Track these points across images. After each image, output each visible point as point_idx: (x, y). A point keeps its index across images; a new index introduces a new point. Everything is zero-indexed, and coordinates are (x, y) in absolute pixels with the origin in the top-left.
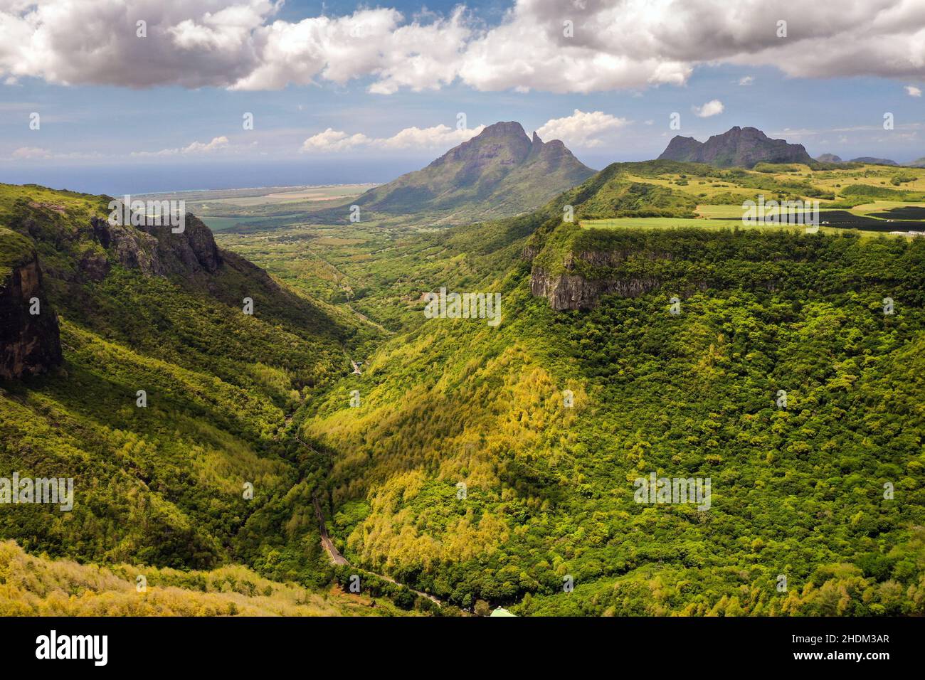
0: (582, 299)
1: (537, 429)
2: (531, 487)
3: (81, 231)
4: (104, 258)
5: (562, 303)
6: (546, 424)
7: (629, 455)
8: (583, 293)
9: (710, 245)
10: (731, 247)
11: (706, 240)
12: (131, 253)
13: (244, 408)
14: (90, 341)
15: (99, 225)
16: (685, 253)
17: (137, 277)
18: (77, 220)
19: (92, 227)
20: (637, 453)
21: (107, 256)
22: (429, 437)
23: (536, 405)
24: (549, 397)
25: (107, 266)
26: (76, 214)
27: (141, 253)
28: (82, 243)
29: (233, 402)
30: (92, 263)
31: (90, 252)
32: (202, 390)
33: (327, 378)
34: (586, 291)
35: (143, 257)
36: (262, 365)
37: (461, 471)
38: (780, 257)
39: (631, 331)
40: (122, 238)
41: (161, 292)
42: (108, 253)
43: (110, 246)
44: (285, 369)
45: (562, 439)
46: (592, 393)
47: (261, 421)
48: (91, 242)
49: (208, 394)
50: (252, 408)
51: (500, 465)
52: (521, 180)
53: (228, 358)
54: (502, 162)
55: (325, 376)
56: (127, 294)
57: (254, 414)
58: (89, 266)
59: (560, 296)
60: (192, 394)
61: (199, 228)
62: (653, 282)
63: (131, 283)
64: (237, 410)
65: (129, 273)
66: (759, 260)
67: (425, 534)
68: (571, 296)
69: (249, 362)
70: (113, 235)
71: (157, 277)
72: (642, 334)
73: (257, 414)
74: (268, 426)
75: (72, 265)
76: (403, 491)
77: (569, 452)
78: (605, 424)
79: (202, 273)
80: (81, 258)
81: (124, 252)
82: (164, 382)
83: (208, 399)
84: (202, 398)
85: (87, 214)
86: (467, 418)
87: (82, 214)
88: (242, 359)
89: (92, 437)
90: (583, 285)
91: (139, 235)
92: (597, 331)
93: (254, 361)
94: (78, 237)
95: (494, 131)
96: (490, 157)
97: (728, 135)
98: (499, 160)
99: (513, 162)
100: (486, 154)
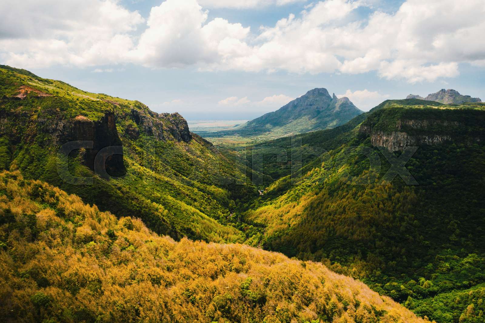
0: (407, 145)
1: (389, 212)
2: (392, 242)
3: (126, 115)
4: (137, 129)
5: (395, 148)
6: (394, 210)
7: (449, 227)
8: (407, 142)
12: (149, 128)
13: (210, 205)
14: (133, 164)
15: (135, 113)
16: (466, 122)
17: (153, 140)
18: (124, 109)
19: (132, 113)
20: (453, 225)
21: (138, 129)
22: (325, 215)
23: (387, 199)
24: (394, 195)
25: (138, 133)
26: (124, 107)
27: (154, 129)
28: (127, 121)
29: (204, 201)
30: (131, 131)
31: (130, 126)
32: (189, 194)
33: (248, 196)
34: (409, 141)
35: (155, 130)
36: (215, 187)
37: (349, 232)
39: (437, 163)
40: (146, 120)
41: (164, 148)
42: (139, 127)
43: (139, 124)
44: (226, 189)
45: (406, 218)
46: (419, 194)
47: (219, 212)
48: (131, 121)
49: (192, 196)
50: (214, 205)
51: (371, 230)
52: (327, 116)
53: (198, 182)
54: (317, 108)
55: (246, 195)
56: (148, 147)
57: (215, 208)
58: (130, 132)
59: (394, 143)
60: (184, 195)
61: (181, 120)
62: (447, 137)
63: (149, 142)
64: (206, 205)
65: (148, 137)
67: (336, 263)
68: (400, 144)
69: (208, 185)
70: (142, 118)
71: (161, 141)
72: (444, 164)
73: (217, 208)
74: (222, 215)
75: (122, 130)
76: (316, 241)
77: (411, 224)
78: (430, 210)
79: (182, 142)
80: (126, 128)
81: (146, 127)
82: (170, 188)
83: (192, 199)
84: (189, 198)
85: (129, 107)
86: (347, 205)
87: (127, 107)
88: (205, 183)
89: (143, 204)
90: (407, 138)
91: (153, 120)
92: (417, 163)
93: (210, 184)
94: (125, 118)
95: (313, 93)
96: (311, 105)
97: (438, 93)
98: (315, 107)
99: (323, 108)
100: (309, 104)
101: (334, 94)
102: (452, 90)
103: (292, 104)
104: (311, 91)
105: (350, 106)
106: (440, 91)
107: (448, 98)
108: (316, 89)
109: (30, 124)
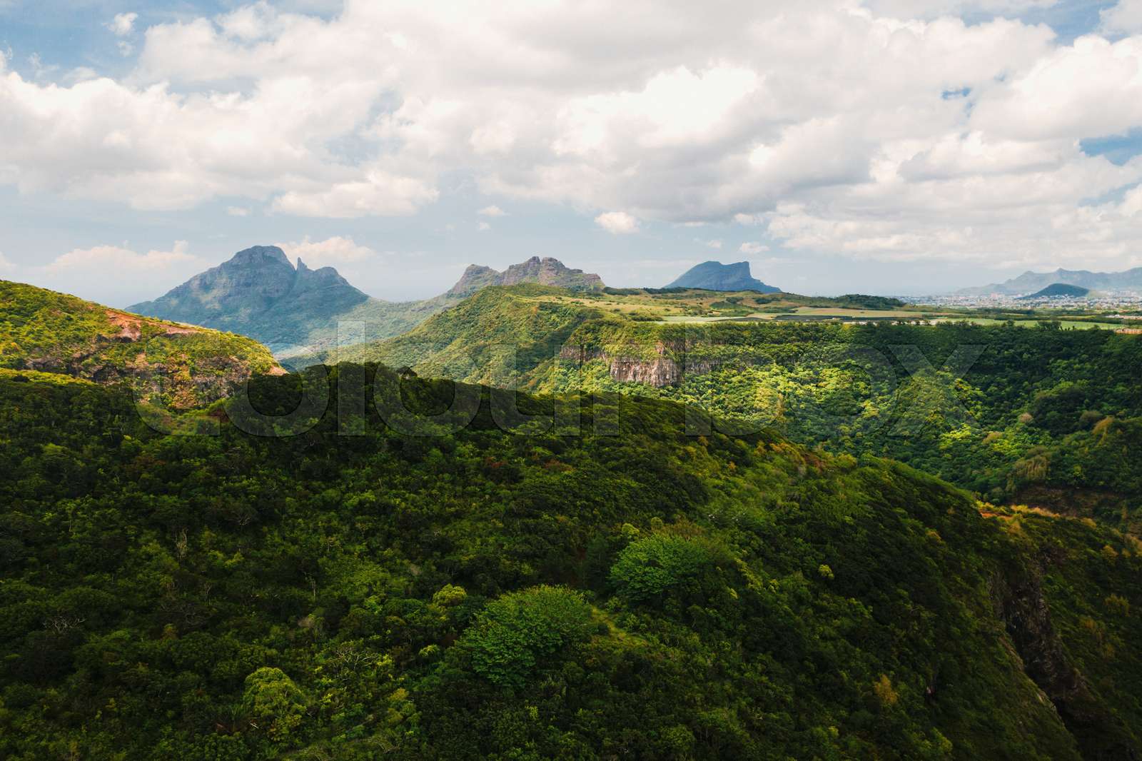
9: (746, 334)
10: (761, 335)
11: (742, 331)
16: (732, 341)
38: (794, 340)
66: (781, 343)
95: (251, 258)
96: (248, 285)
97: (528, 264)
98: (260, 289)
99: (277, 291)
100: (242, 281)
101: (299, 260)
102: (551, 260)
103: (197, 282)
104: (244, 251)
105: (342, 286)
106: (530, 261)
107: (546, 274)
108: (255, 247)
109: (178, 388)
